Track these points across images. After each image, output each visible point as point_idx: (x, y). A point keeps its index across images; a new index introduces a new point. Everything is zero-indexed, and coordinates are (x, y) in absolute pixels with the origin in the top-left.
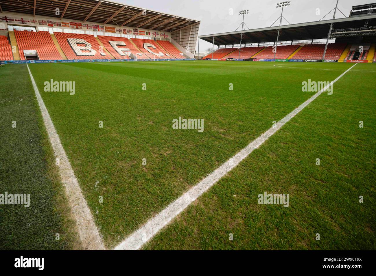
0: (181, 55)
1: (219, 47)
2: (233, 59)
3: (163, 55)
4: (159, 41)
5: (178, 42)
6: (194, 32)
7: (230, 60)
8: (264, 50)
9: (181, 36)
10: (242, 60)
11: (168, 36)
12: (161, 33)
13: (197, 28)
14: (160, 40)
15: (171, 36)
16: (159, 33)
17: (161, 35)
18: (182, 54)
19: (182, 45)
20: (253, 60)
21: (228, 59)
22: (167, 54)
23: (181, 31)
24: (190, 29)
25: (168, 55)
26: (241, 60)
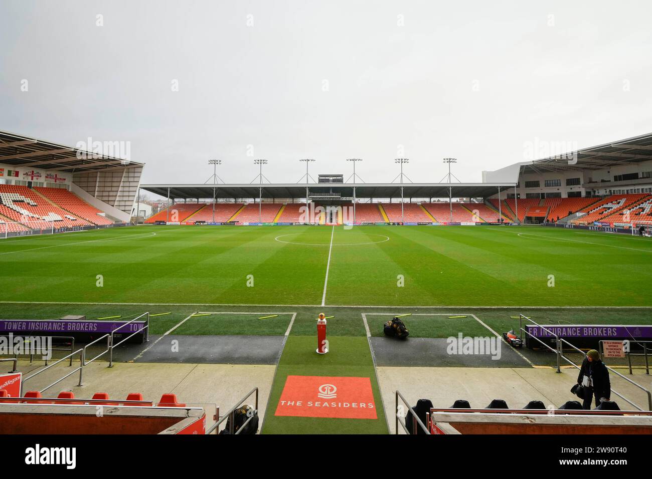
0: (102, 217)
1: (173, 202)
2: (204, 222)
3: (60, 218)
4: (41, 189)
5: (92, 193)
6: (129, 178)
7: (202, 224)
8: (244, 209)
9: (99, 182)
10: (220, 224)
11: (65, 179)
12: (49, 173)
13: (140, 173)
14: (45, 186)
15: (72, 180)
16: (43, 173)
17: (46, 177)
18: (103, 214)
19: (100, 198)
20: (235, 224)
21: (197, 222)
22: (68, 216)
23: (99, 173)
24: (123, 172)
25: (72, 218)
26: (218, 224)
